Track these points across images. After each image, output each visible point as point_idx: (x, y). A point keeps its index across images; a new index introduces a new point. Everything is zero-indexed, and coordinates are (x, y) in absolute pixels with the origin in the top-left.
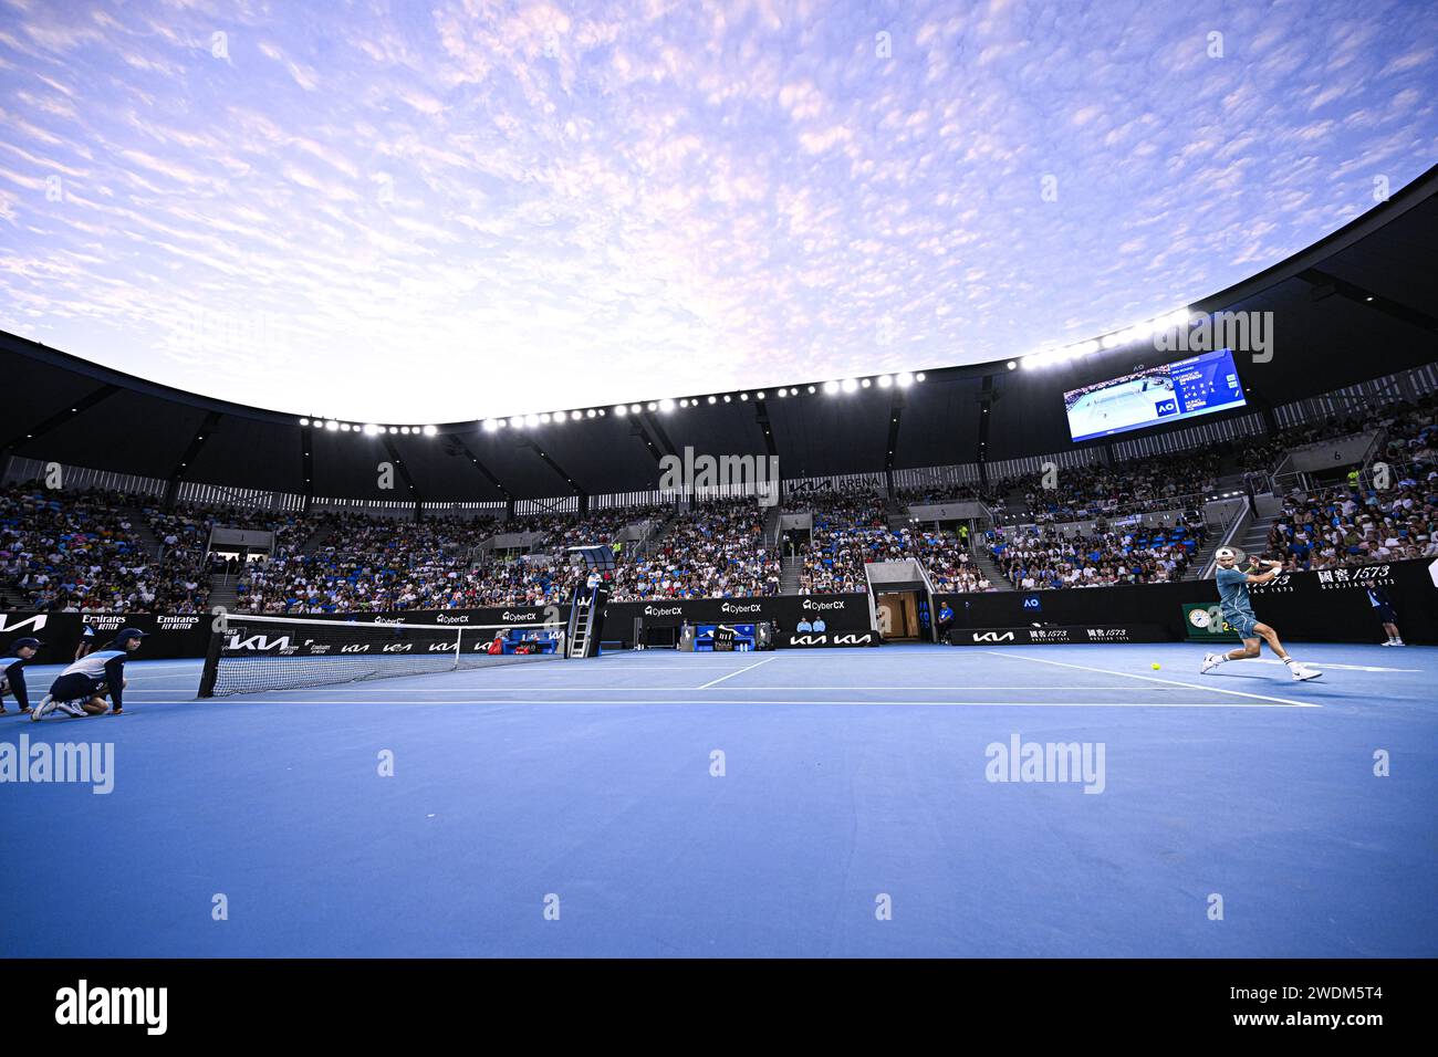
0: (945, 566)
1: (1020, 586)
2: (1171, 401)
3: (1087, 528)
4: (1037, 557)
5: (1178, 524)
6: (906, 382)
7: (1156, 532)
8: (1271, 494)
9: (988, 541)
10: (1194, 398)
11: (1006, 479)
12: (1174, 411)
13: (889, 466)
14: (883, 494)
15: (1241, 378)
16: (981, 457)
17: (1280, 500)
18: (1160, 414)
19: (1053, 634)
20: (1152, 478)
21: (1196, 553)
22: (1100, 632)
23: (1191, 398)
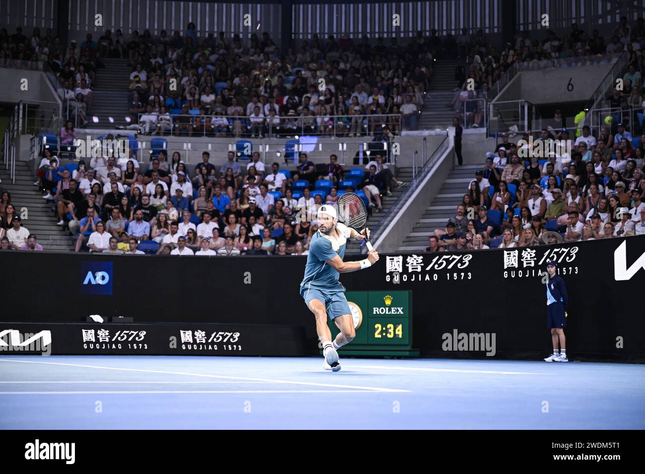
1: (85, 247)
4: (128, 193)
5: (356, 161)
7: (322, 170)
8: (485, 130)
9: (43, 155)
17: (493, 141)
19: (121, 336)
20: (339, 77)
22: (200, 335)
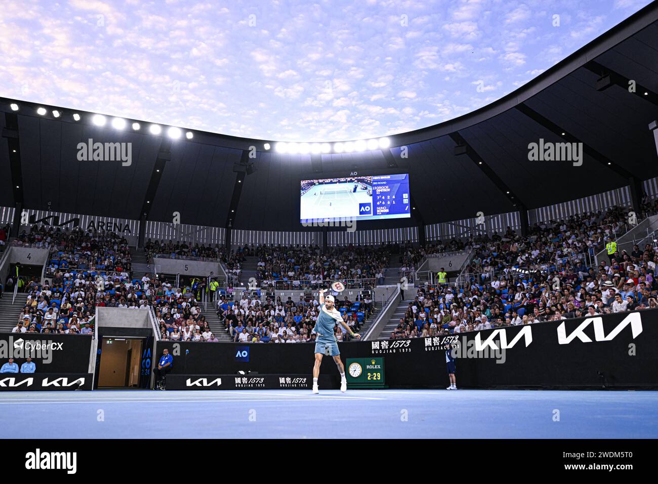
0: (177, 316)
1: (237, 340)
2: (369, 204)
3: (296, 296)
4: (255, 316)
5: (357, 299)
6: (175, 135)
8: (413, 284)
10: (383, 206)
11: (246, 247)
12: (369, 212)
13: (144, 215)
14: (133, 242)
15: (411, 198)
16: (230, 223)
17: (417, 289)
18: (361, 213)
19: (253, 380)
20: (348, 263)
21: (364, 322)
22: (288, 380)
23: (381, 205)
